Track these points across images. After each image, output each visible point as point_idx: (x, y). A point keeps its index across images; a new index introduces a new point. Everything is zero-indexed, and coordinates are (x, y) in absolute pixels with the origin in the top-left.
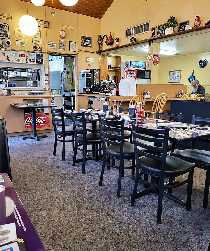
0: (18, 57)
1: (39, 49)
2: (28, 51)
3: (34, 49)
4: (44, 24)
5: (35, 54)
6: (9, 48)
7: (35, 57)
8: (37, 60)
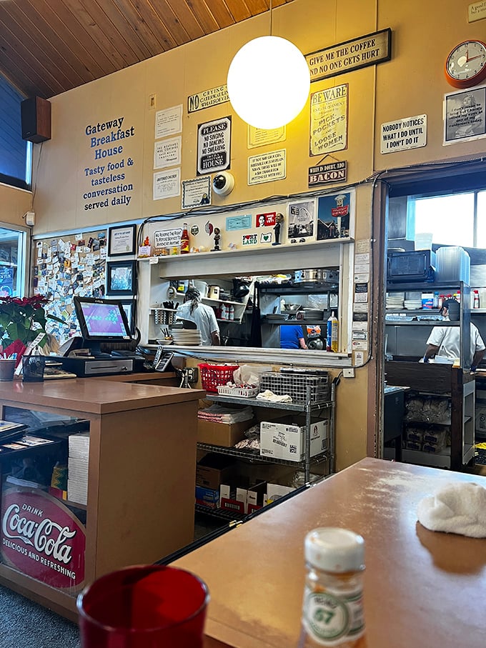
0: (253, 230)
1: (334, 175)
2: (286, 197)
3: (313, 179)
4: (363, 51)
5: (316, 200)
6: (229, 202)
7: (312, 214)
8: (320, 226)
